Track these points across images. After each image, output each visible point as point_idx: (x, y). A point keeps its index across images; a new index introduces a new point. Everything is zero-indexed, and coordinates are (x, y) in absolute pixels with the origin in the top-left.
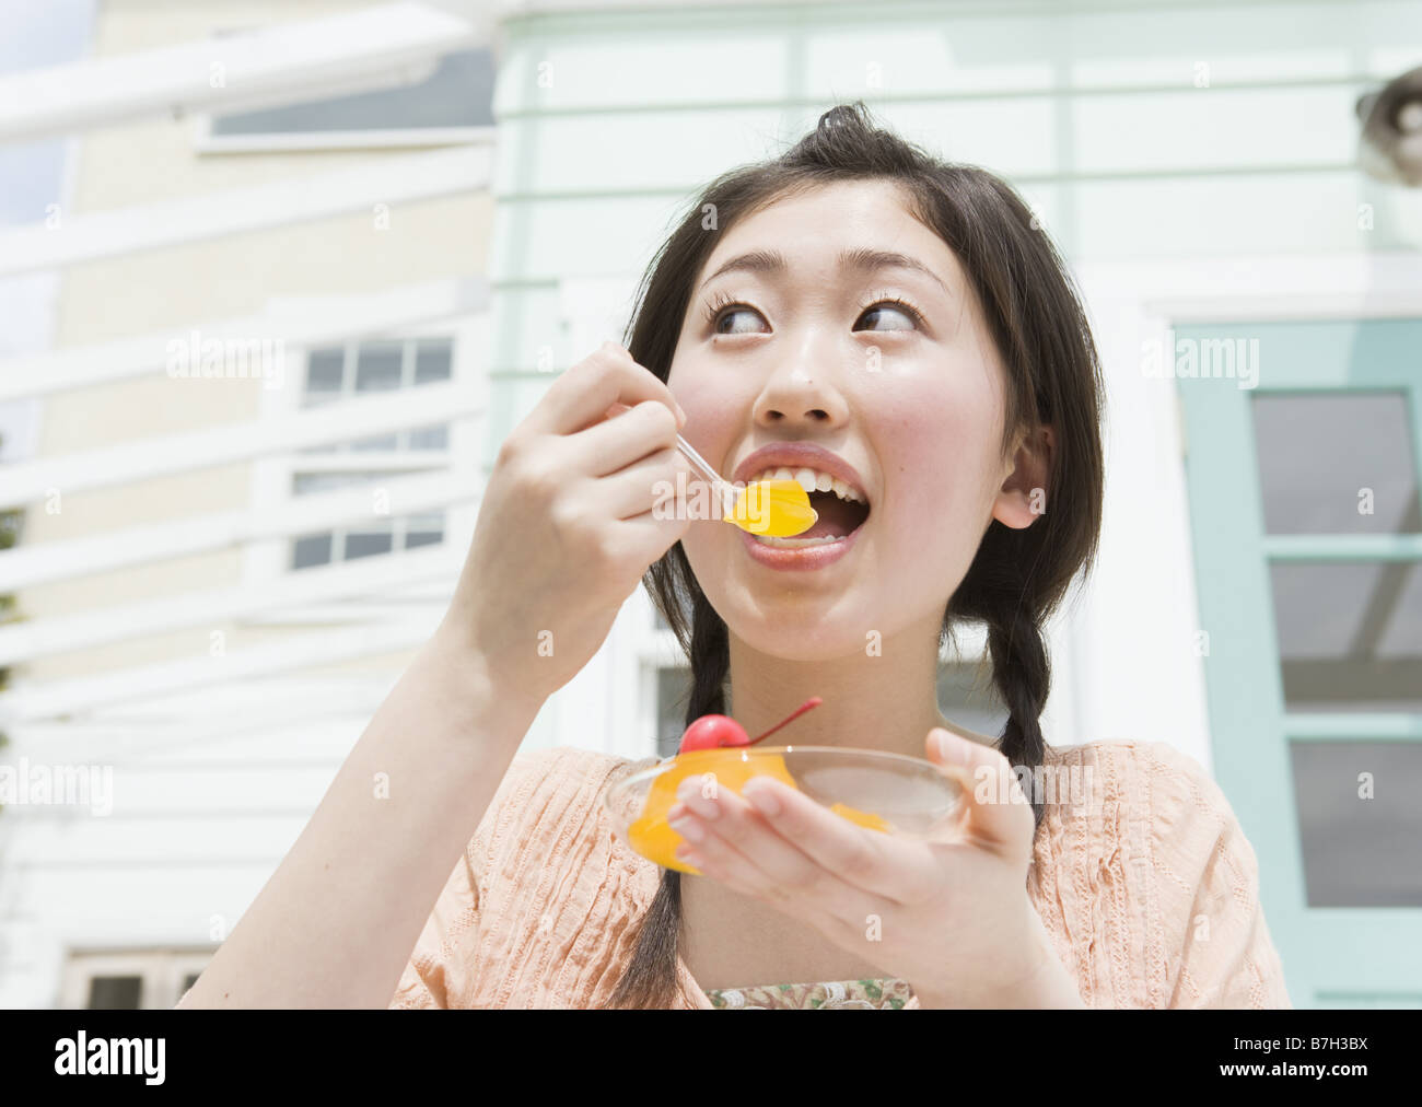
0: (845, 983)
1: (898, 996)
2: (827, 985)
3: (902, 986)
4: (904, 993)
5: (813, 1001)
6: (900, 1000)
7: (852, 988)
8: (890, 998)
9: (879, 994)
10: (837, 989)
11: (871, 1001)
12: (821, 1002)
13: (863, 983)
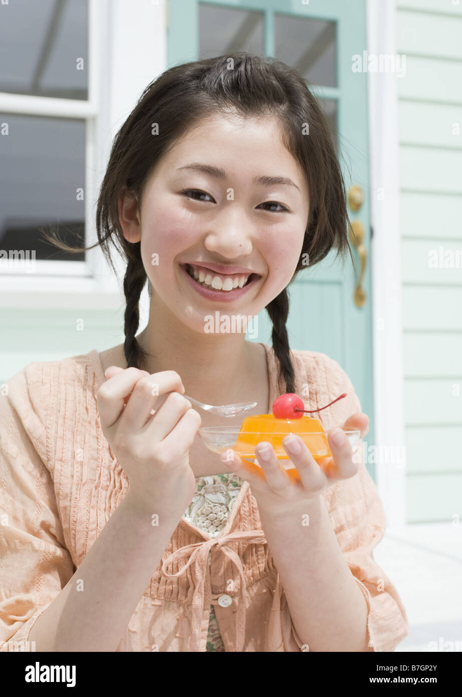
0: (213, 476)
2: (205, 479)
4: (237, 479)
5: (199, 486)
6: (235, 482)
7: (215, 479)
8: (231, 482)
9: (227, 480)
10: (209, 480)
11: (223, 484)
12: (203, 486)
13: (219, 476)
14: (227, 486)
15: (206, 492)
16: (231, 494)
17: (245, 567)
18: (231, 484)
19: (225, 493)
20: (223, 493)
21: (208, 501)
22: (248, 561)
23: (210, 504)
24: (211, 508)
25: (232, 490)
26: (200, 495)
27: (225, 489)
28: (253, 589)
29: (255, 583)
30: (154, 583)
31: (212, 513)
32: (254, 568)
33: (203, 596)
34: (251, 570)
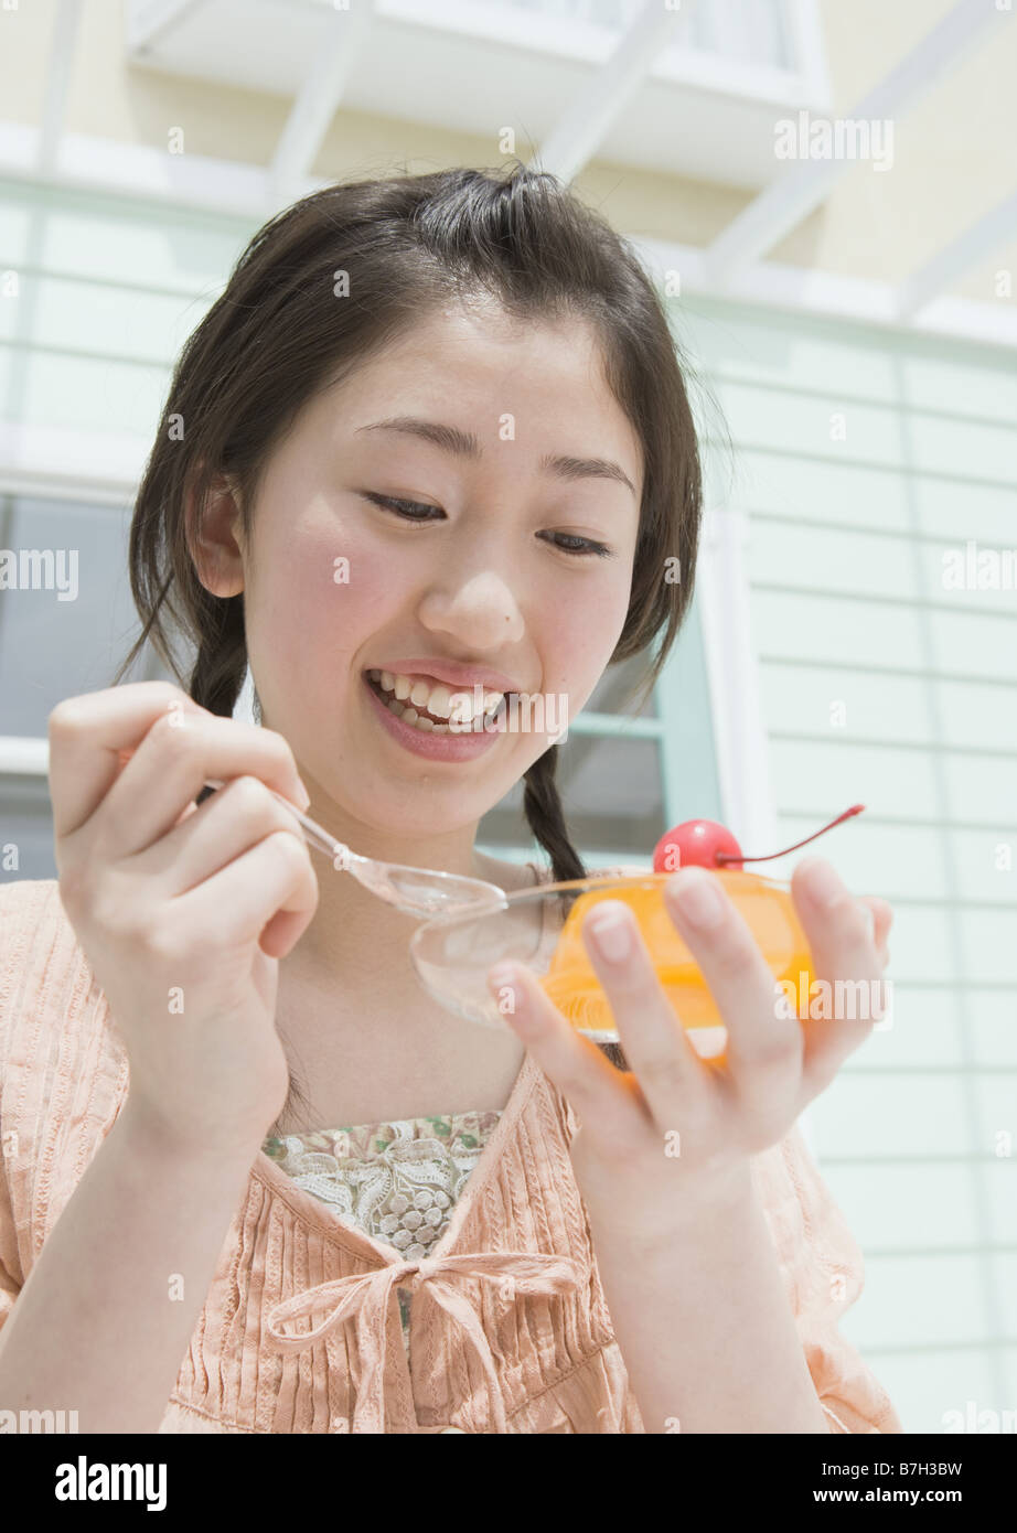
0: (412, 1121)
1: (467, 1132)
2: (394, 1125)
3: (472, 1121)
4: (473, 1128)
5: (378, 1142)
6: (469, 1136)
7: (420, 1126)
8: (460, 1134)
9: (448, 1131)
10: (405, 1128)
11: (440, 1140)
12: (387, 1144)
13: (430, 1121)
14: (450, 1144)
15: (395, 1159)
16: (461, 1164)
17: (502, 1358)
18: (458, 1140)
19: (444, 1162)
20: (439, 1162)
21: (400, 1178)
22: (509, 1343)
23: (407, 1187)
24: (409, 1196)
25: (463, 1156)
26: (382, 1165)
27: (445, 1152)
28: (527, 1420)
29: (533, 1402)
30: (265, 1394)
31: (411, 1208)
32: (527, 1360)
33: (382, 1411)
34: (521, 1366)
